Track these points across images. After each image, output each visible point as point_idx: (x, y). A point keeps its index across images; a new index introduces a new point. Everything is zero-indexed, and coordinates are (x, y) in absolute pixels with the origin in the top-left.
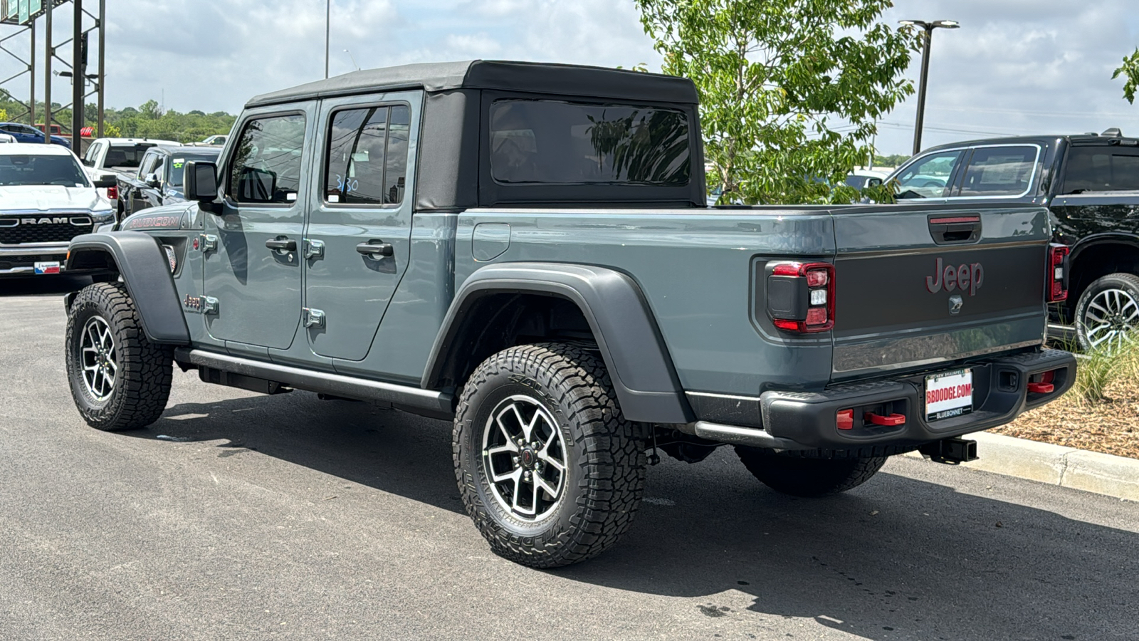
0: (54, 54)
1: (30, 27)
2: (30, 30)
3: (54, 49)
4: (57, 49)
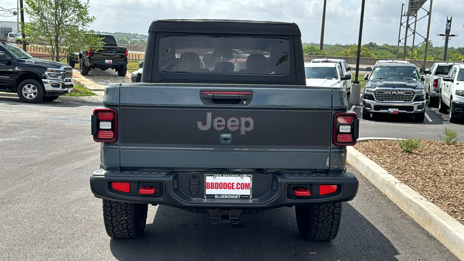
0: (409, 27)
1: (415, 17)
2: (415, 18)
3: (409, 25)
4: (410, 25)
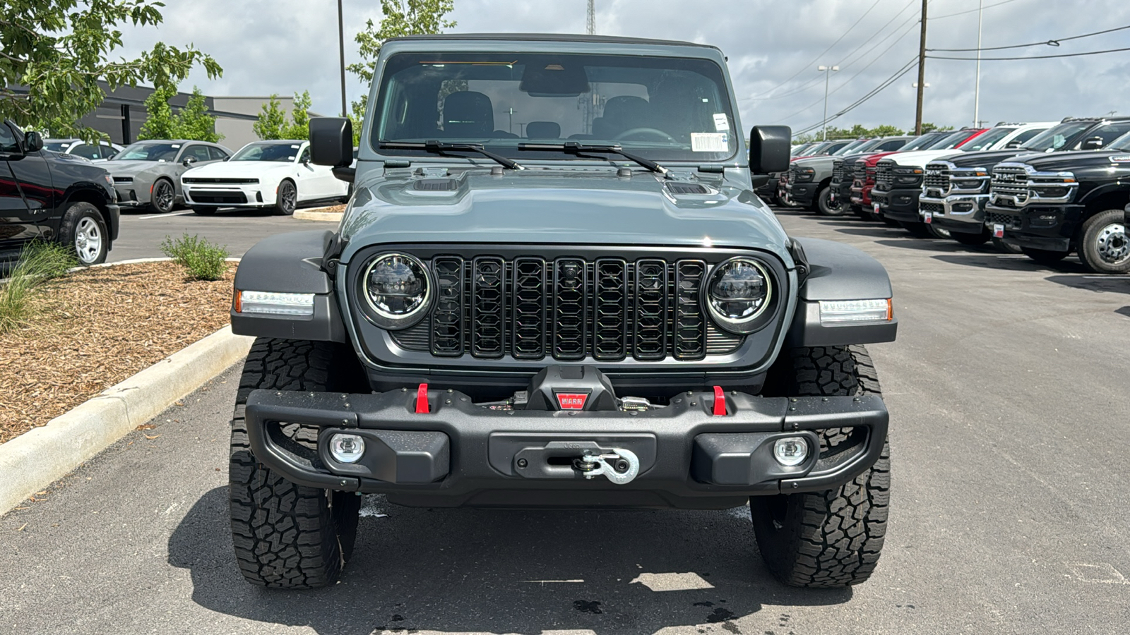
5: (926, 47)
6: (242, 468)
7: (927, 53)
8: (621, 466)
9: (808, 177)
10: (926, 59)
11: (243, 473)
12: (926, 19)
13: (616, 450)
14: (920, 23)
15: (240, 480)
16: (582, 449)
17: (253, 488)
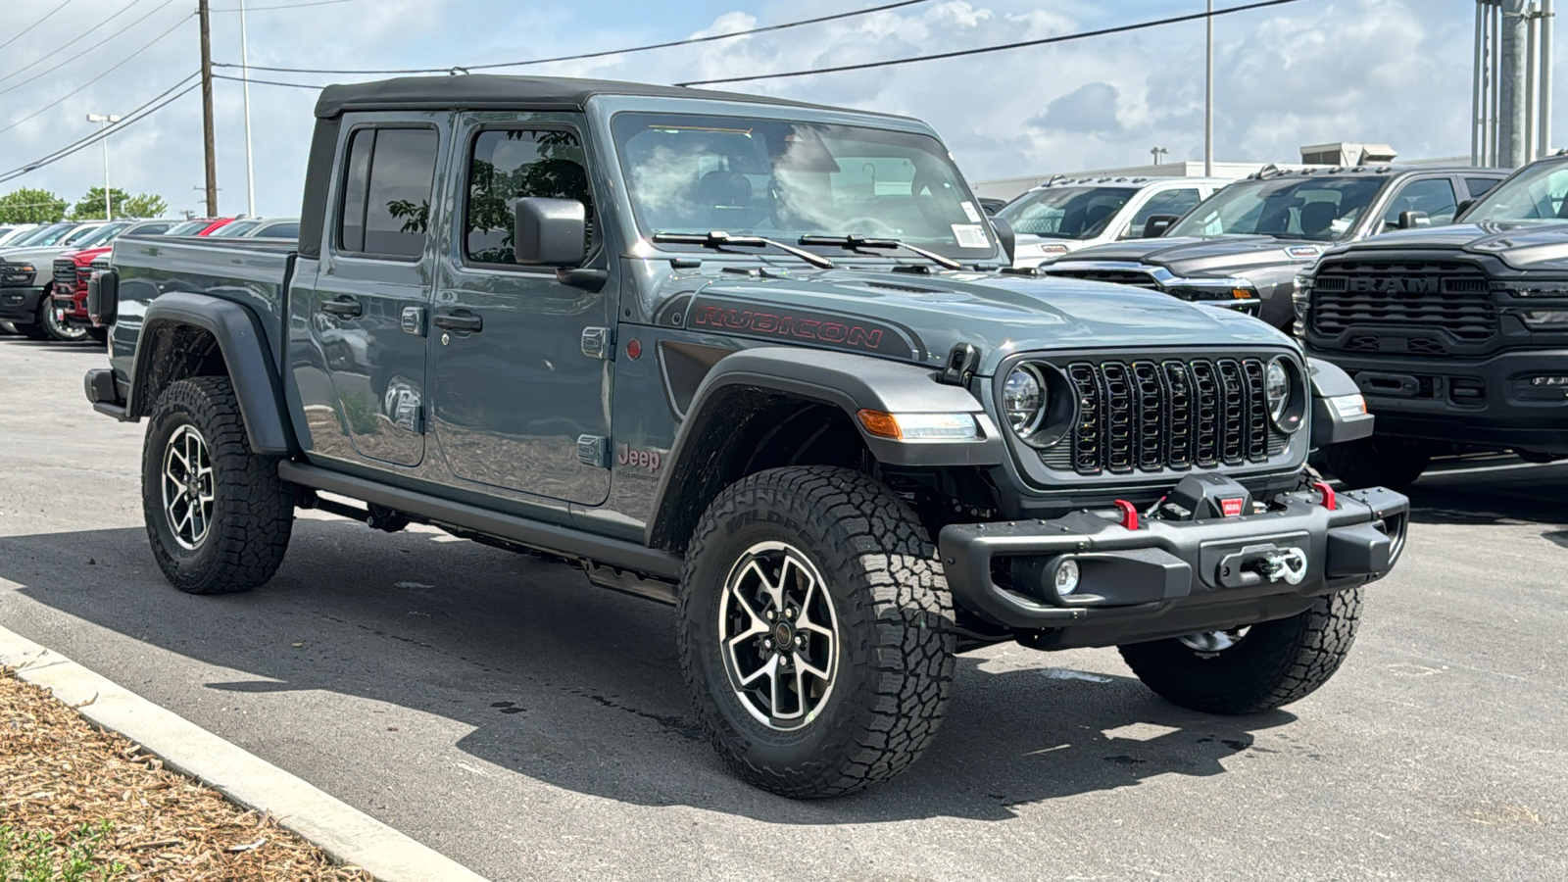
5: (213, 58)
6: (894, 628)
7: (214, 70)
8: (1294, 565)
9: (23, 277)
10: (213, 80)
11: (895, 633)
12: (207, 9)
13: (1291, 550)
14: (198, 16)
15: (892, 643)
16: (1266, 552)
17: (907, 649)
